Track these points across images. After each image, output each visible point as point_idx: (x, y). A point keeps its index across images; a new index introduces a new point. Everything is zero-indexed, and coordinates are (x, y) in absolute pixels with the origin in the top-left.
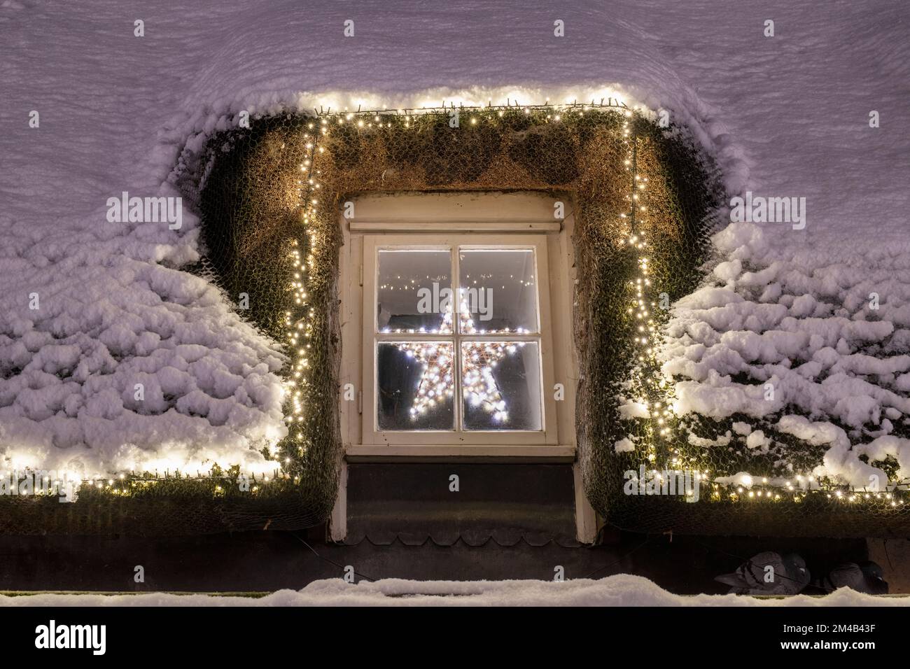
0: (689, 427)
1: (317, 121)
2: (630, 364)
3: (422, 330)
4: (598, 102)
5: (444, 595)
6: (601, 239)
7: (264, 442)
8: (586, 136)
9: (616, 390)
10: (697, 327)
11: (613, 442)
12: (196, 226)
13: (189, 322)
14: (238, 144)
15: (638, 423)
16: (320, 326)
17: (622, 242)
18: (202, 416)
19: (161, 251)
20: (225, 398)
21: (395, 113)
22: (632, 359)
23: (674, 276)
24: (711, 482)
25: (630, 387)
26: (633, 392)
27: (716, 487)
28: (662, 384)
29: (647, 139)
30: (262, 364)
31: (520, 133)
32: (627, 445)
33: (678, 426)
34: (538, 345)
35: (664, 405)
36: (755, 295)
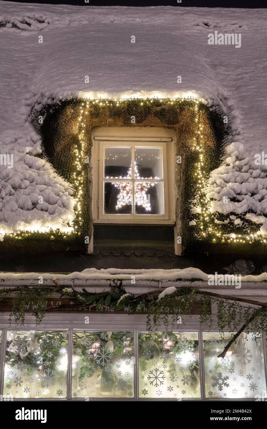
0: (215, 217)
1: (85, 102)
2: (195, 194)
3: (121, 177)
4: (186, 98)
5: (130, 274)
6: (186, 147)
7: (68, 220)
8: (182, 109)
9: (190, 203)
10: (219, 181)
11: (189, 222)
12: (40, 139)
13: (40, 176)
14: (56, 110)
15: (197, 215)
16: (86, 178)
17: (194, 148)
18: (46, 211)
19: (28, 149)
20: (53, 205)
21: (113, 100)
22: (196, 192)
23: (212, 161)
24: (222, 236)
25: (195, 202)
26: (196, 204)
27: (223, 238)
28: (206, 201)
29: (204, 111)
30: (66, 192)
31: (158, 108)
32: (193, 223)
33: (211, 216)
34: (162, 184)
35: (207, 209)
36: (240, 169)
